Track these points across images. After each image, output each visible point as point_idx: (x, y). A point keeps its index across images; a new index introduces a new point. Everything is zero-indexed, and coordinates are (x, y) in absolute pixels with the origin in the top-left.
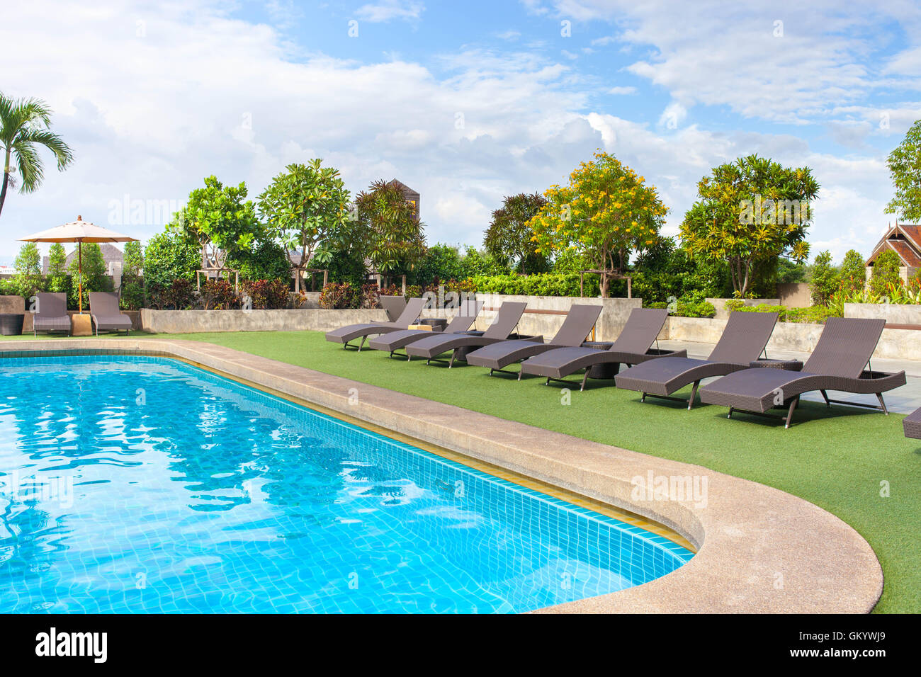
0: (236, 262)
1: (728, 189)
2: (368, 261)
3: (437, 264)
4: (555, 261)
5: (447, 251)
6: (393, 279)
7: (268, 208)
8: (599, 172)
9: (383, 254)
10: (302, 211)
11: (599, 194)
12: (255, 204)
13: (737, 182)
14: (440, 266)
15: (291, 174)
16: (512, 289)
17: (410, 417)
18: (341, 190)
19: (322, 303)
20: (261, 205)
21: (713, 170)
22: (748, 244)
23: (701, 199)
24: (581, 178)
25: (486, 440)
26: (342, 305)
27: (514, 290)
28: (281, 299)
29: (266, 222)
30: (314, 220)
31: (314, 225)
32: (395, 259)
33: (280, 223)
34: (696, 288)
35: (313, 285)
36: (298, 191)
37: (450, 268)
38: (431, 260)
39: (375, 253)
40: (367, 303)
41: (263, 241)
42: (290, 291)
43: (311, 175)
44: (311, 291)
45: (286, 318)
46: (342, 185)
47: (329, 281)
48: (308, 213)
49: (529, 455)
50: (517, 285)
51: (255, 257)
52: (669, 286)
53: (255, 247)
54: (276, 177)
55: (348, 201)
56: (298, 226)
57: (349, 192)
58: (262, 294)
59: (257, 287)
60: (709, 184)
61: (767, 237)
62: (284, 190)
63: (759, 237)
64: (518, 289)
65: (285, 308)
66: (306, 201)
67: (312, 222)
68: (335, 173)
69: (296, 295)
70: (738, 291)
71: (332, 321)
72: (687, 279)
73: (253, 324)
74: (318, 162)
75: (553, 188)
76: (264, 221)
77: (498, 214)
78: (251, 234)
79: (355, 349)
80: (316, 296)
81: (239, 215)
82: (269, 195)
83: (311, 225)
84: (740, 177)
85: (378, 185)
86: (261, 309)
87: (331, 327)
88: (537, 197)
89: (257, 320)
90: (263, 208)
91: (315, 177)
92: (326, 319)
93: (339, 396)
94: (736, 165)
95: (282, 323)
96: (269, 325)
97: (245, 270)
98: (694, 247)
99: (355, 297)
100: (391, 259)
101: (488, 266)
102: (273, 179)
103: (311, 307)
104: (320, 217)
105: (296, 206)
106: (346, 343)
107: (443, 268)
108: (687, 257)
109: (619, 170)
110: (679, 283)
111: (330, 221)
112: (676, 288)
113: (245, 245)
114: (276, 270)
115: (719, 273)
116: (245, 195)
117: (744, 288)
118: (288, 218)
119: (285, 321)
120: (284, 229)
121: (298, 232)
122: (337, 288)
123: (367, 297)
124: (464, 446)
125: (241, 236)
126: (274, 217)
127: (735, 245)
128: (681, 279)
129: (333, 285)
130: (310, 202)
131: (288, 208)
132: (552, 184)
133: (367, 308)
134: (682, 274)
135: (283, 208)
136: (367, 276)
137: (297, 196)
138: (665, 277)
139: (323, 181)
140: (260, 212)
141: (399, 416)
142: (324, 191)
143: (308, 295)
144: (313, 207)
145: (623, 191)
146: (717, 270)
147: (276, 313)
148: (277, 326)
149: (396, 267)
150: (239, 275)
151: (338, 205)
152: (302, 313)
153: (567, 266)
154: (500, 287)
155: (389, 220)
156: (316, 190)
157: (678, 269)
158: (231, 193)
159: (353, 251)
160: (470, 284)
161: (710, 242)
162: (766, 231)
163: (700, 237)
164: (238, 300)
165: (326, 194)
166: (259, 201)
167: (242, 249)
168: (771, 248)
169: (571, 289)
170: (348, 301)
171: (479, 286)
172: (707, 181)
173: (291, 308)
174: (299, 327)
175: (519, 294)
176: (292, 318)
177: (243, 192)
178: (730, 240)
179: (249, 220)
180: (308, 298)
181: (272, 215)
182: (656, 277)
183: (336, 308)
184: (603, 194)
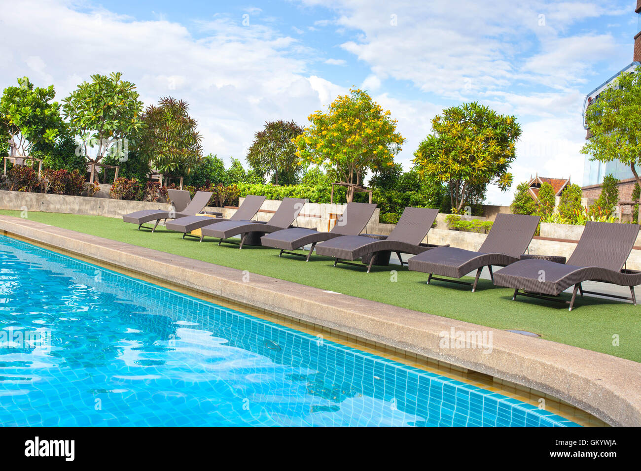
0: (40, 153)
1: (456, 126)
2: (152, 163)
3: (209, 170)
4: (302, 177)
5: (217, 161)
6: (173, 178)
7: (72, 110)
8: (354, 104)
9: (167, 157)
10: (102, 114)
11: (354, 120)
12: (61, 105)
13: (462, 122)
14: (211, 172)
15: (95, 82)
16: (270, 195)
17: (237, 282)
18: (136, 101)
19: (113, 194)
20: (66, 106)
21: (444, 111)
22: (469, 170)
23: (433, 133)
24: (339, 107)
25: (324, 305)
26: (130, 196)
27: (272, 196)
28: (77, 187)
29: (69, 122)
30: (112, 123)
31: (112, 127)
32: (175, 162)
33: (82, 123)
34: (420, 204)
35: (106, 178)
36: (99, 97)
37: (219, 175)
38: (204, 167)
39: (160, 156)
40: (150, 197)
41: (64, 138)
42: (86, 181)
43: (111, 86)
44: (103, 183)
45: (81, 204)
46: (137, 97)
47: (119, 176)
48: (107, 117)
49: (374, 320)
50: (274, 192)
51: (57, 150)
52: (400, 201)
53: (57, 142)
54: (81, 85)
55: (141, 110)
56: (97, 127)
57: (143, 103)
58: (61, 181)
59: (58, 175)
60: (440, 121)
61: (484, 166)
62: (87, 95)
63: (477, 166)
64: (275, 195)
65: (79, 195)
66: (106, 107)
67: (109, 125)
68: (132, 86)
69: (91, 185)
70: (454, 209)
71: (120, 209)
72: (415, 196)
73: (52, 206)
74: (118, 75)
75: (316, 113)
76: (68, 121)
77: (260, 135)
78: (56, 130)
79: (149, 230)
80: (107, 187)
81: (47, 112)
82: (73, 99)
83: (109, 127)
84: (465, 118)
85: (166, 101)
86: (59, 194)
87: (119, 214)
88: (292, 124)
89: (57, 203)
90: (67, 109)
91: (116, 87)
92: (115, 207)
93: (158, 262)
94: (462, 108)
95: (77, 207)
96: (66, 208)
97: (47, 160)
98: (425, 170)
99: (140, 192)
100: (173, 162)
101: (249, 176)
102: (78, 86)
103: (102, 196)
104: (117, 121)
105: (97, 110)
106: (141, 225)
107: (213, 175)
108: (418, 178)
109: (369, 105)
110: (407, 199)
111: (125, 125)
112: (405, 203)
113: (50, 138)
114: (74, 163)
115: (438, 194)
116: (53, 96)
117: (460, 206)
118: (89, 120)
119: (80, 206)
120: (84, 129)
121: (96, 132)
122: (126, 183)
123: (151, 192)
124: (298, 310)
125: (47, 131)
126: (76, 118)
127: (459, 171)
128: (410, 196)
129: (124, 179)
130: (109, 107)
131: (90, 111)
132: (317, 110)
133: (149, 201)
134: (410, 192)
135: (86, 111)
136: (150, 175)
137: (98, 102)
138: (396, 194)
139: (121, 92)
140: (64, 113)
141: (225, 281)
142: (122, 99)
143: (101, 186)
144: (111, 112)
145: (373, 121)
146: (436, 191)
147: (73, 199)
148: (72, 210)
149: (176, 169)
150: (43, 165)
151: (133, 113)
152: (95, 201)
153: (312, 181)
154: (260, 193)
155: (174, 130)
156: (116, 98)
157: (405, 189)
158: (41, 93)
159: (140, 154)
160: (235, 188)
161: (439, 167)
162: (484, 162)
163: (430, 162)
164: (40, 185)
165: (123, 103)
166: (64, 103)
167: (47, 141)
168: (485, 176)
169: (321, 197)
170: (135, 194)
171: (242, 191)
172: (439, 119)
173: (85, 195)
174: (91, 212)
175: (275, 199)
176: (86, 204)
177: (51, 93)
178: (456, 167)
179: (55, 118)
180: (101, 189)
181: (75, 116)
182: (389, 193)
183: (123, 198)
184: (357, 121)
